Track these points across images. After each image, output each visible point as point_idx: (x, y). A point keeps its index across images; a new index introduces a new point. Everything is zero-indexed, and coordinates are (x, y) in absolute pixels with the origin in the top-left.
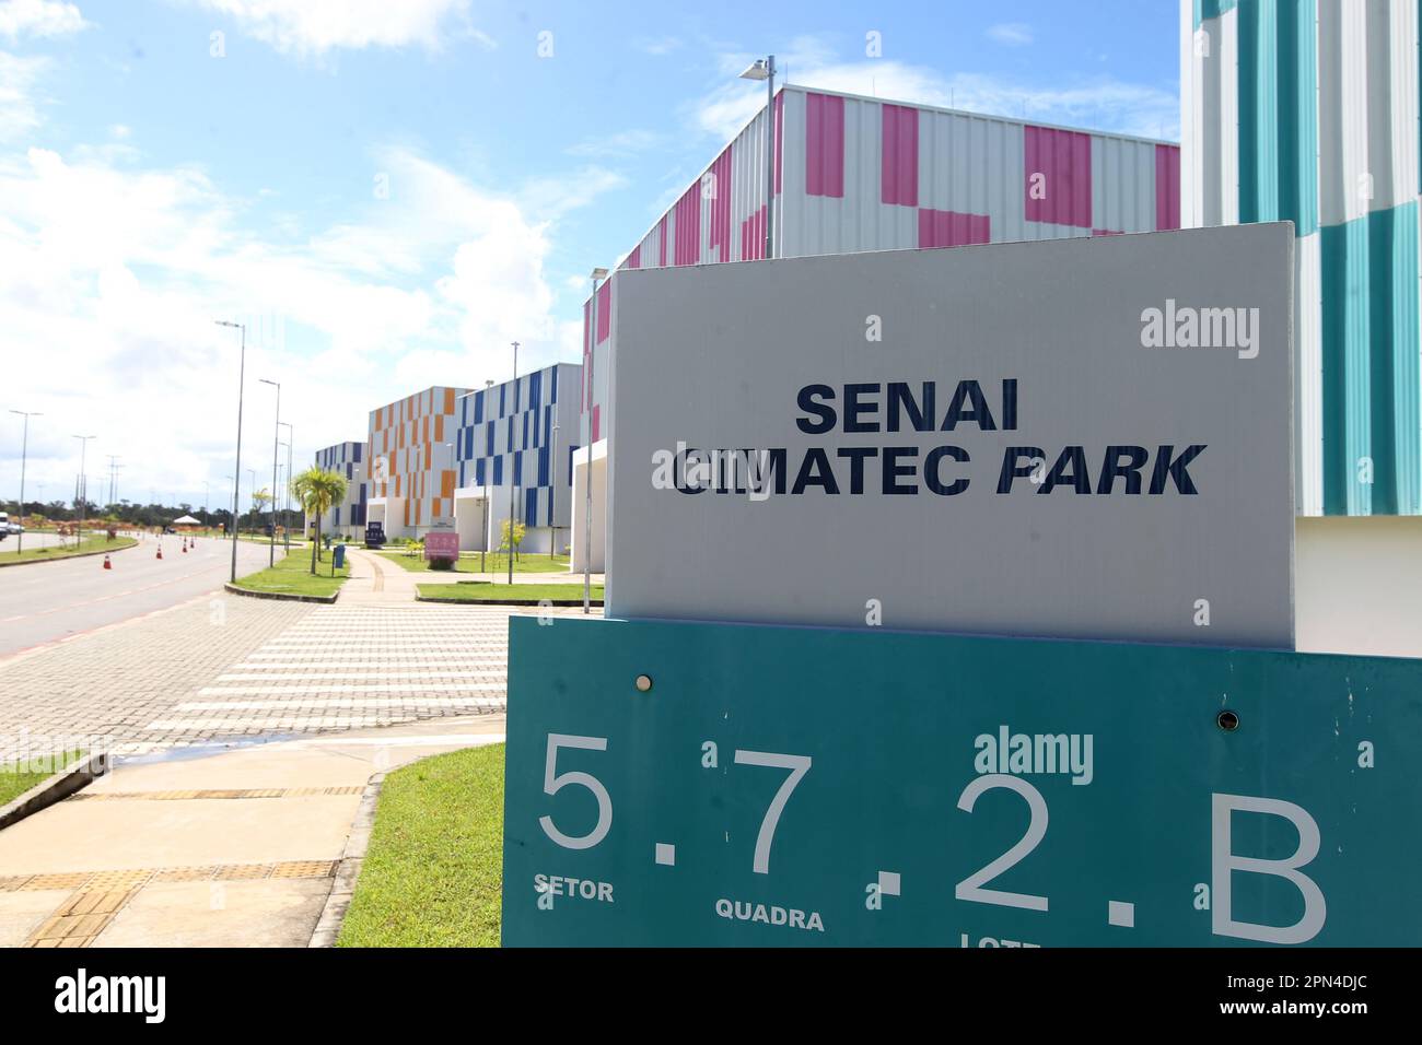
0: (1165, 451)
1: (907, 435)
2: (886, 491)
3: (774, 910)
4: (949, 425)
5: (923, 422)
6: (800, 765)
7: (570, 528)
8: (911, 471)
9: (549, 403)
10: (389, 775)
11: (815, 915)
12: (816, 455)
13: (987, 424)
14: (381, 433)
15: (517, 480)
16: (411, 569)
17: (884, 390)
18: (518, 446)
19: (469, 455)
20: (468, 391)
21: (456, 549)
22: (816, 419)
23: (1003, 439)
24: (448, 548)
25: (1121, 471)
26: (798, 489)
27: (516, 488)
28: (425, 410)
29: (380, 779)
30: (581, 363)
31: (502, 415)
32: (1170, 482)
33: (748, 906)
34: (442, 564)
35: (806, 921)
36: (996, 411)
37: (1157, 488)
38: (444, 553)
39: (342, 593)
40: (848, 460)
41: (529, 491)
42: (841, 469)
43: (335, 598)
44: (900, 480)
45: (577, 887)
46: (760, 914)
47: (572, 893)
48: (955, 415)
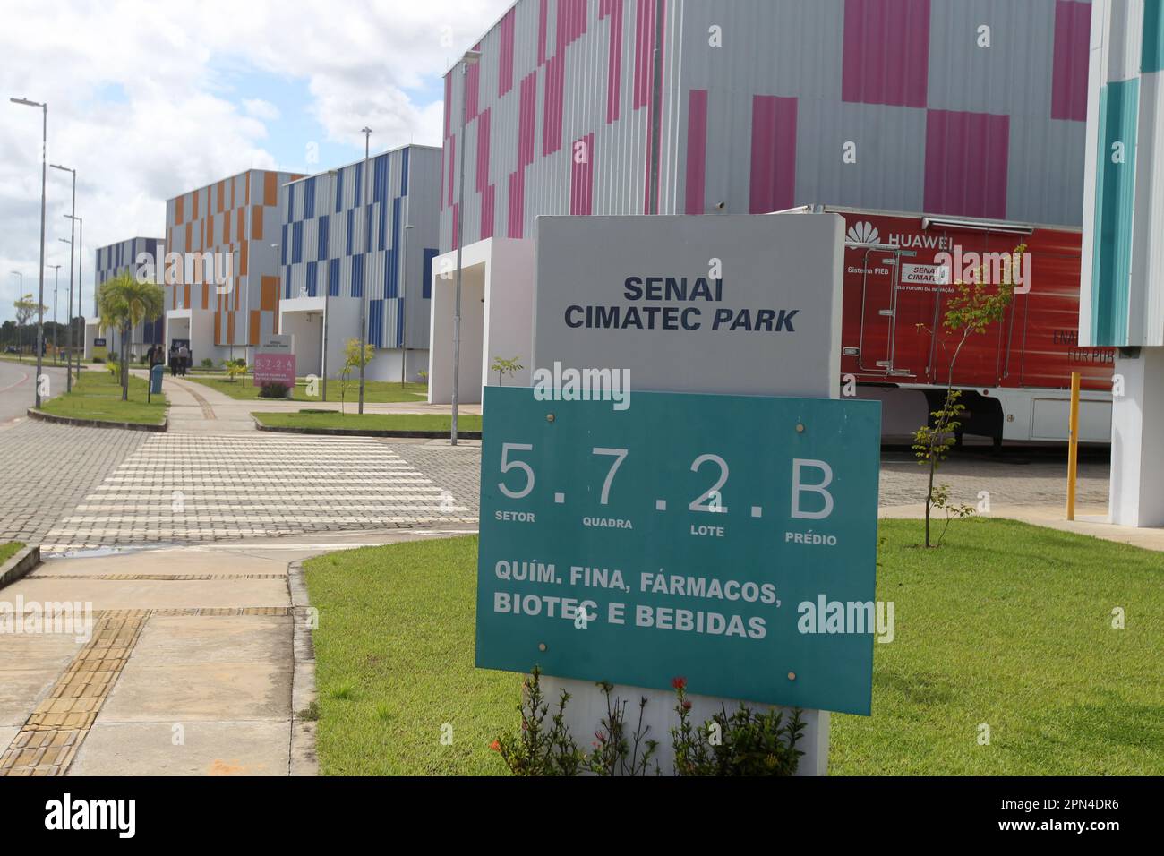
0: (782, 312)
1: (674, 302)
2: (664, 328)
3: (610, 520)
4: (692, 298)
5: (681, 297)
6: (622, 454)
7: (428, 350)
8: (675, 319)
9: (398, 194)
10: (304, 561)
11: (628, 521)
12: (633, 310)
13: (709, 298)
14: (183, 227)
15: (358, 290)
16: (237, 396)
17: (664, 280)
18: (358, 247)
19: (297, 258)
20: (294, 176)
21: (292, 374)
22: (633, 293)
23: (715, 305)
24: (283, 371)
25: (764, 321)
26: (624, 326)
27: (357, 300)
28: (239, 202)
29: (299, 564)
30: (441, 146)
31: (339, 209)
32: (784, 325)
33: (598, 520)
34: (276, 391)
35: (624, 525)
36: (713, 293)
37: (778, 329)
38: (277, 378)
39: (171, 421)
40: (647, 313)
41: (373, 303)
42: (644, 317)
43: (166, 426)
44: (671, 323)
45: (517, 516)
46: (604, 523)
47: (514, 519)
48: (695, 294)
